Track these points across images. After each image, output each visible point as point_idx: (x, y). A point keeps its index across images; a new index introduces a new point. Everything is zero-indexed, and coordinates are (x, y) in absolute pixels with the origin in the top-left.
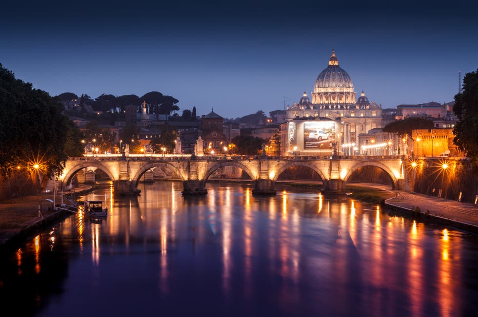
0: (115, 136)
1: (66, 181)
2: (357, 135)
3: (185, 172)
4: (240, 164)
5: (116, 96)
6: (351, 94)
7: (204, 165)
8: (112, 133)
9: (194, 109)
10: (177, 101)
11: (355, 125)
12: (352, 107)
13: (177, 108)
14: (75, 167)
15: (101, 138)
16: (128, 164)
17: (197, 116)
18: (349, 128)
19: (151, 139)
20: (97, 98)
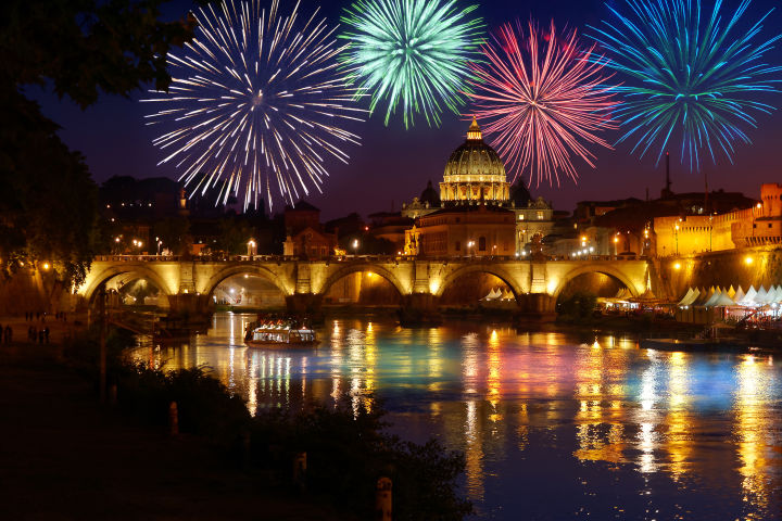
1: (89, 295)
3: (289, 280)
4: (382, 267)
6: (501, 185)
7: (321, 270)
14: (105, 271)
16: (194, 268)
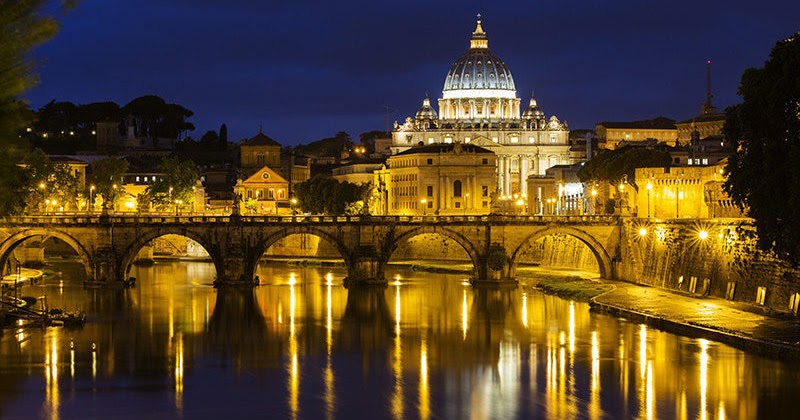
0: (78, 178)
2: (524, 177)
5: (77, 105)
6: (510, 102)
7: (254, 232)
8: (73, 173)
9: (224, 129)
10: (190, 114)
11: (520, 160)
12: (514, 126)
13: (191, 127)
15: (54, 182)
17: (228, 140)
18: (508, 165)
19: (145, 183)
20: (40, 107)
